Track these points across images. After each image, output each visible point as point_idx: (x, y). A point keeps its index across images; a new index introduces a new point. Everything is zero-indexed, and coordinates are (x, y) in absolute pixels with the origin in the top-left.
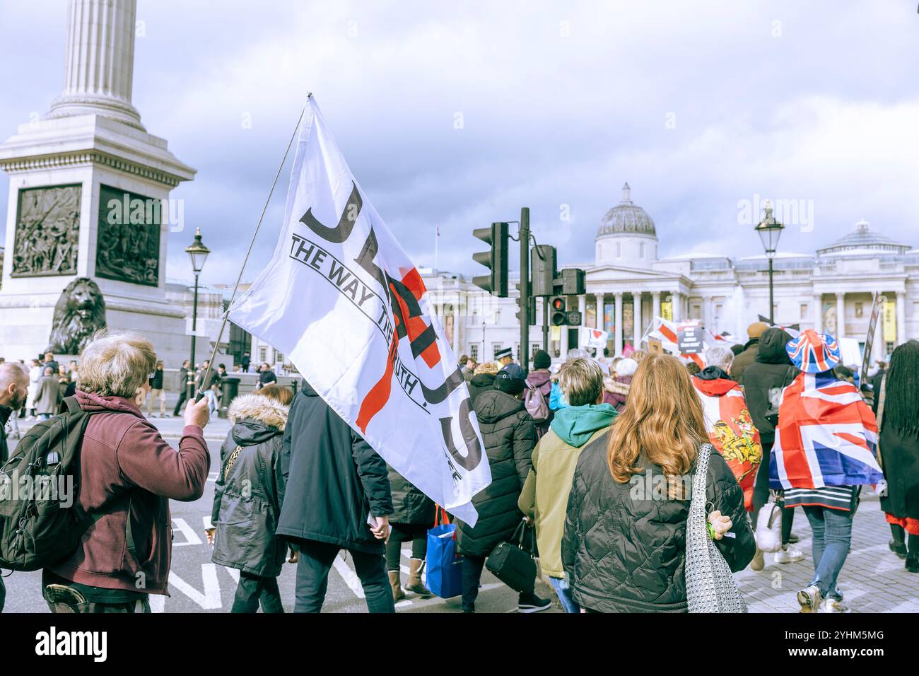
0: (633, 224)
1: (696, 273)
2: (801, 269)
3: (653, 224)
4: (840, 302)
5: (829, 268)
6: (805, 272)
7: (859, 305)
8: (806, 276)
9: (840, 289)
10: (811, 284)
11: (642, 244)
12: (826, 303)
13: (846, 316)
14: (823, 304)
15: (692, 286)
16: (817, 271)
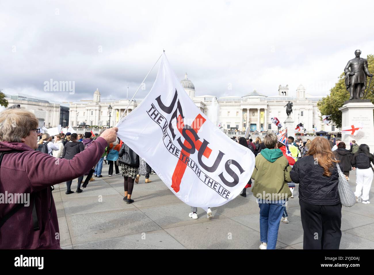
0: (188, 85)
1: (206, 101)
2: (237, 101)
3: (194, 86)
4: (248, 111)
5: (245, 101)
6: (238, 102)
7: (254, 112)
8: (238, 103)
9: (248, 107)
10: (240, 106)
11: (190, 92)
12: (244, 111)
13: (249, 116)
14: (243, 112)
15: (205, 105)
16: (242, 102)
